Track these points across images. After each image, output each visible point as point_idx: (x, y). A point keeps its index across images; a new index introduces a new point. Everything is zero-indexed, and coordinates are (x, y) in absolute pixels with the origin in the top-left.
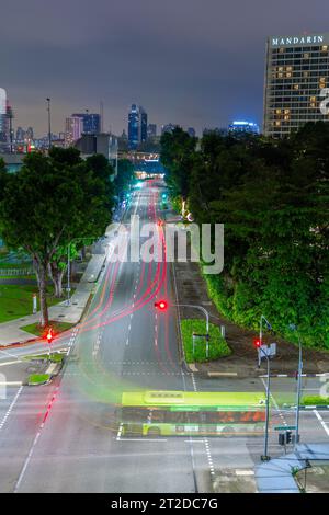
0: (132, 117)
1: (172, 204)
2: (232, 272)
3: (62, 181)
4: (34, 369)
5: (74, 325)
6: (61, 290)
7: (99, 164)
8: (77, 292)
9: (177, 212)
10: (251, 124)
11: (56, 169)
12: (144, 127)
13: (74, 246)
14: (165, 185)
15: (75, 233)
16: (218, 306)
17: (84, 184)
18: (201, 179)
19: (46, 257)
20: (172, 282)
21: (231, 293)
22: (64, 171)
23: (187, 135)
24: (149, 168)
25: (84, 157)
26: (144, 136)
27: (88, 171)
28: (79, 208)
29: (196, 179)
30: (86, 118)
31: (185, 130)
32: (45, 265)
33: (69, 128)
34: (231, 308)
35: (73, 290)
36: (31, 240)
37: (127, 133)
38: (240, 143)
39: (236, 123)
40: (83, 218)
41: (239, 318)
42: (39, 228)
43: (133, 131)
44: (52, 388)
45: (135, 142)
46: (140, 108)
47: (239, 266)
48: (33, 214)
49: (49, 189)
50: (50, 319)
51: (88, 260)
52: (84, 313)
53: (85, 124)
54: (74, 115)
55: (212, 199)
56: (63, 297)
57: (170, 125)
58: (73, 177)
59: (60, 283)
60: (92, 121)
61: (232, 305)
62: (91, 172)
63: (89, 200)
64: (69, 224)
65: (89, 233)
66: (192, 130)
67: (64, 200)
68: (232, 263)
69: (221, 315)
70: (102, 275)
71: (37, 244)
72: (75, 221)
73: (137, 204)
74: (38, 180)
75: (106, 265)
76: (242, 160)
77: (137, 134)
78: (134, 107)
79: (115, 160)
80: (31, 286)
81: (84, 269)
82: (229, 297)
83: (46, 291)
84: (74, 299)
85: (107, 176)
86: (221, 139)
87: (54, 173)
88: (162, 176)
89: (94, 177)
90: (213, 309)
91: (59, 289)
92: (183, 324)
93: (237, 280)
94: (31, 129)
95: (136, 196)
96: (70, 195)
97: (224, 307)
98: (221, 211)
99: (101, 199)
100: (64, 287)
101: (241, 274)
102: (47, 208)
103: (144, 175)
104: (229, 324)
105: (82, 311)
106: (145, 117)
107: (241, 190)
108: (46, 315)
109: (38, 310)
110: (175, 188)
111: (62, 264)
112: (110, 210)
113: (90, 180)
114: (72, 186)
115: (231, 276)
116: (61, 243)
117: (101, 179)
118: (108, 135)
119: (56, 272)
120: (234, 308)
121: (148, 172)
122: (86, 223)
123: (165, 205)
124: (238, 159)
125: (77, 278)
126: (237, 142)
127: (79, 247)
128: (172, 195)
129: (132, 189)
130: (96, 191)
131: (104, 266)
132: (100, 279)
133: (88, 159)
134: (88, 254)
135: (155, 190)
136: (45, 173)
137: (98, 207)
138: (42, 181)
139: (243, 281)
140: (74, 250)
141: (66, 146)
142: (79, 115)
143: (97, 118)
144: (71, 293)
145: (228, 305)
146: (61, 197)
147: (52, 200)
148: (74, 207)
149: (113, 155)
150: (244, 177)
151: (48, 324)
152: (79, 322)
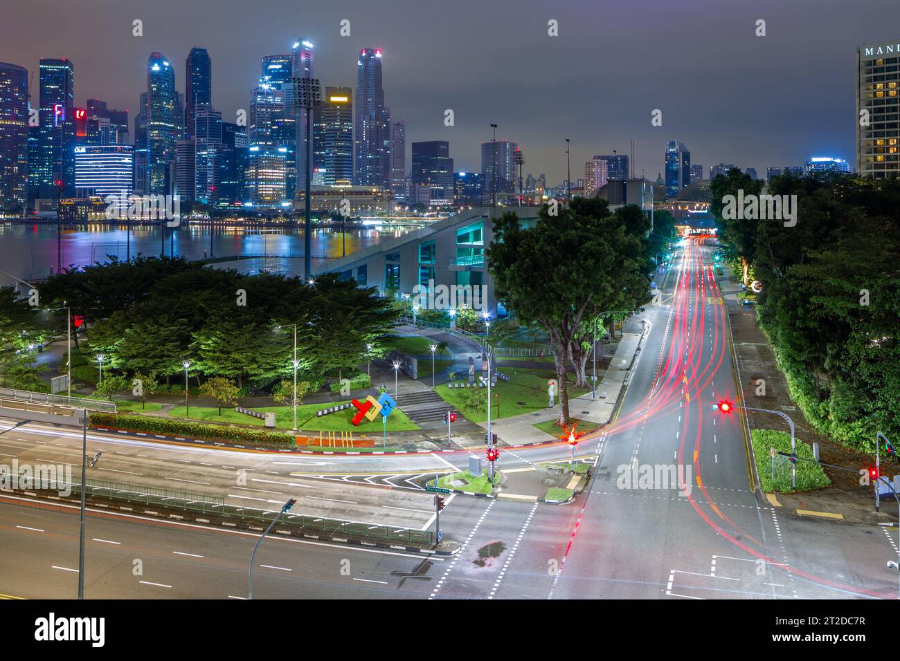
0: (670, 157)
1: (730, 269)
2: (826, 365)
3: (588, 239)
4: (552, 481)
5: (602, 426)
6: (584, 378)
7: (633, 217)
8: (605, 382)
9: (736, 278)
10: (838, 161)
11: (579, 224)
12: (686, 169)
13: (601, 321)
14: (718, 243)
15: (603, 304)
16: (806, 414)
17: (614, 243)
18: (772, 234)
19: (567, 335)
20: (735, 374)
21: (824, 395)
22: (589, 227)
23: (747, 177)
24: (695, 221)
25: (612, 208)
26: (686, 180)
27: (618, 226)
28: (608, 273)
29: (765, 235)
30: (611, 160)
31: (744, 171)
32: (565, 346)
33: (589, 174)
34: (826, 417)
35: (600, 378)
36: (549, 312)
37: (663, 177)
38: (826, 186)
39: (815, 160)
40: (613, 286)
41: (839, 433)
42: (559, 298)
43: (671, 174)
44: (575, 509)
45: (674, 188)
46: (681, 146)
47: (836, 356)
48: (552, 280)
49: (571, 249)
50: (571, 415)
51: (618, 339)
52: (615, 411)
53: (609, 168)
54: (595, 158)
55: (789, 262)
56: (587, 388)
57: (722, 165)
58: (600, 234)
59: (583, 369)
60: (618, 164)
61: (828, 413)
62: (624, 227)
63: (621, 263)
64: (596, 292)
65: (620, 305)
66: (753, 170)
67: (590, 262)
68: (825, 353)
69: (810, 426)
70: (637, 360)
71: (555, 318)
72: (604, 289)
73: (679, 268)
74: (559, 238)
75: (642, 347)
76: (831, 209)
77: (677, 178)
78: (672, 144)
79: (650, 212)
80: (548, 371)
81: (613, 352)
82: (822, 401)
83: (565, 378)
84: (601, 390)
85: (642, 232)
86: (799, 181)
87: (576, 228)
88: (713, 231)
89: (627, 233)
90: (798, 416)
91: (582, 376)
92: (755, 436)
93: (834, 376)
94: (543, 176)
95: (678, 258)
96: (597, 256)
97: (816, 414)
98: (805, 279)
99: (636, 261)
100: (589, 375)
101: (839, 368)
102: (570, 273)
103: (687, 230)
104: (824, 441)
105: (611, 407)
106: (686, 157)
107: (835, 250)
108: (566, 410)
109: (556, 402)
110: (733, 247)
111: (585, 344)
112: (647, 276)
113: (624, 238)
114: (600, 245)
115: (824, 371)
116: (586, 317)
117: (636, 235)
118: (641, 181)
119: (578, 354)
120: (831, 417)
121: (694, 227)
122: (616, 293)
123: (718, 269)
124: (825, 208)
125: (604, 364)
126: (820, 185)
127: (607, 322)
128: (730, 256)
129: (673, 249)
130: (630, 251)
131: (639, 349)
132: (635, 367)
133: (619, 211)
134: (617, 333)
135: (704, 250)
136: (566, 228)
137: (633, 272)
138: (562, 239)
139: (844, 380)
140: (601, 327)
141: (587, 194)
142: (602, 158)
143: (625, 160)
144: (599, 382)
145: (822, 413)
146: (586, 260)
147: (574, 263)
148: (602, 272)
149: (648, 206)
150: (837, 232)
151: (570, 422)
152: (609, 422)
